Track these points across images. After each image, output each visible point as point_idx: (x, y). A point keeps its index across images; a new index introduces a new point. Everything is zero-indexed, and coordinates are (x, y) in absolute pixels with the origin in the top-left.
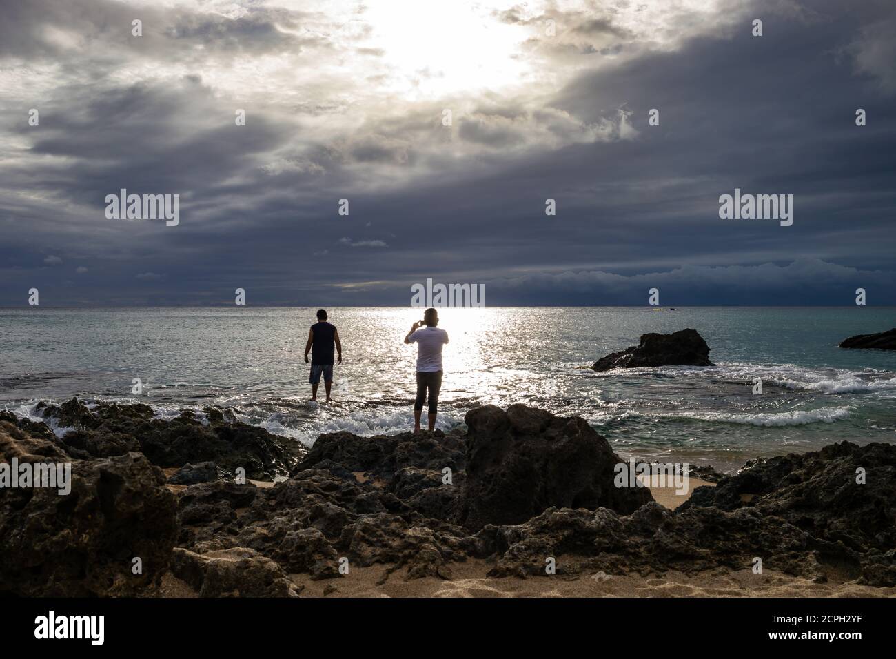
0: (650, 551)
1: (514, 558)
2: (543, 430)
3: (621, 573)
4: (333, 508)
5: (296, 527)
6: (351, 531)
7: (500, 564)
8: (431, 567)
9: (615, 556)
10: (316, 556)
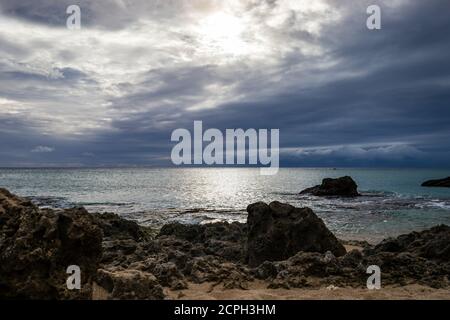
0: (355, 275)
1: (283, 278)
2: (289, 214)
3: (342, 286)
4: (180, 253)
5: (161, 262)
6: (191, 265)
7: (275, 281)
8: (237, 283)
9: (338, 277)
10: (173, 278)
